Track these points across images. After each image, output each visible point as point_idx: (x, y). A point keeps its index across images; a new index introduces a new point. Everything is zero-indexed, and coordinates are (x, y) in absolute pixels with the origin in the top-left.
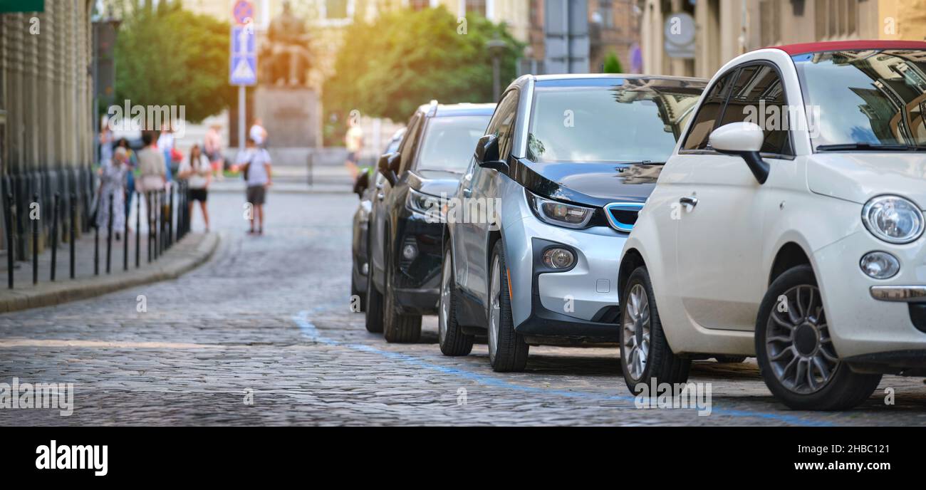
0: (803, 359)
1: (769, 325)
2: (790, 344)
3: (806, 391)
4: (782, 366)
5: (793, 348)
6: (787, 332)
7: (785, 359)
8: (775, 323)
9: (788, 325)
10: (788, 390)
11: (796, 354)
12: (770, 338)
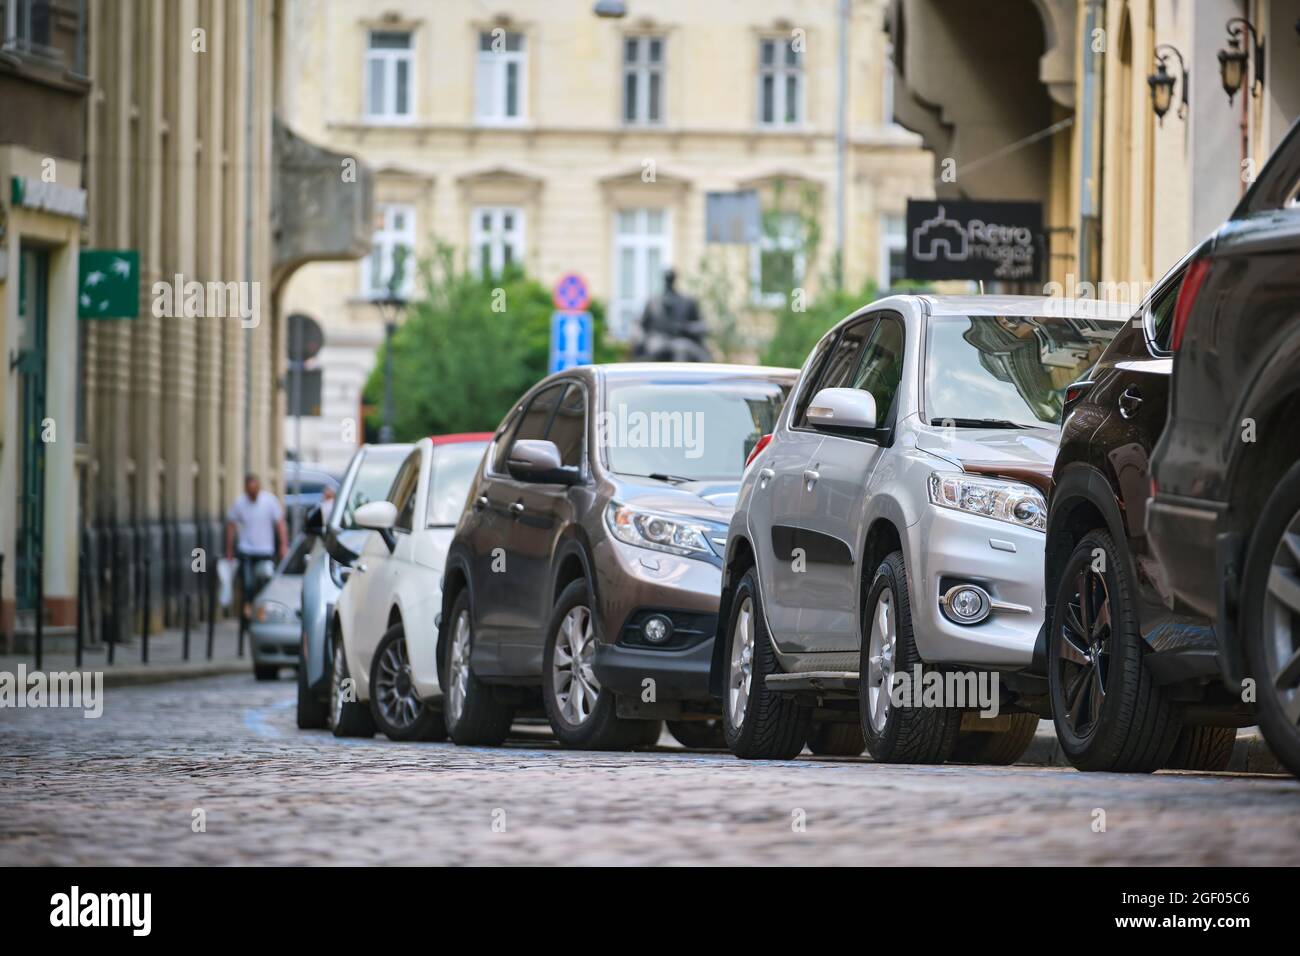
0: (401, 700)
1: (379, 672)
2: (392, 687)
3: (402, 726)
4: (387, 704)
5: (395, 692)
6: (390, 677)
7: (389, 699)
8: (383, 670)
9: (391, 672)
10: (389, 725)
11: (397, 695)
12: (379, 682)
